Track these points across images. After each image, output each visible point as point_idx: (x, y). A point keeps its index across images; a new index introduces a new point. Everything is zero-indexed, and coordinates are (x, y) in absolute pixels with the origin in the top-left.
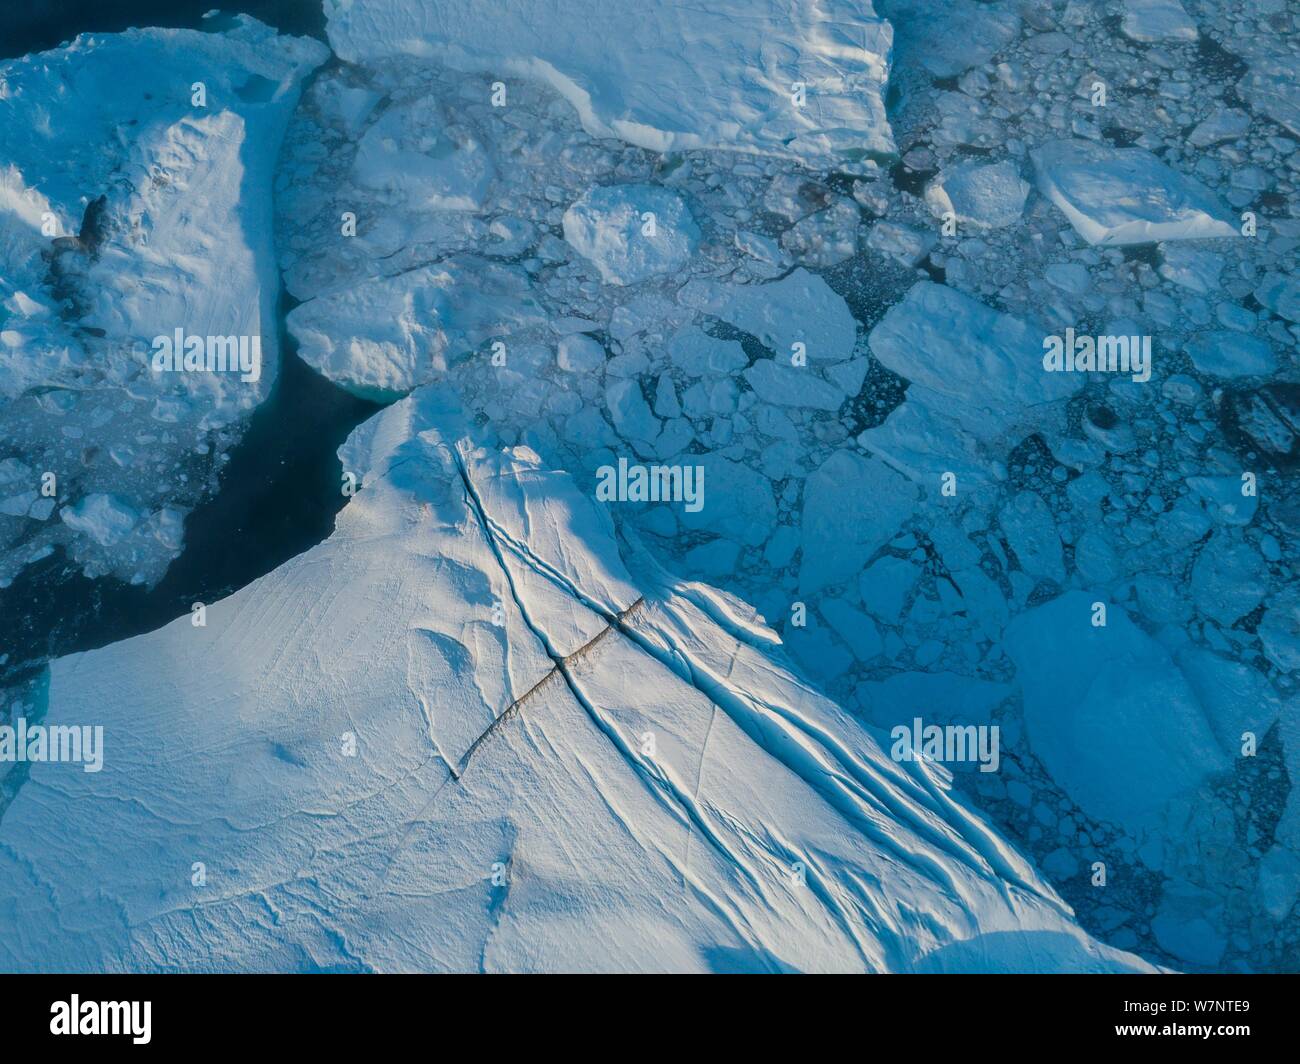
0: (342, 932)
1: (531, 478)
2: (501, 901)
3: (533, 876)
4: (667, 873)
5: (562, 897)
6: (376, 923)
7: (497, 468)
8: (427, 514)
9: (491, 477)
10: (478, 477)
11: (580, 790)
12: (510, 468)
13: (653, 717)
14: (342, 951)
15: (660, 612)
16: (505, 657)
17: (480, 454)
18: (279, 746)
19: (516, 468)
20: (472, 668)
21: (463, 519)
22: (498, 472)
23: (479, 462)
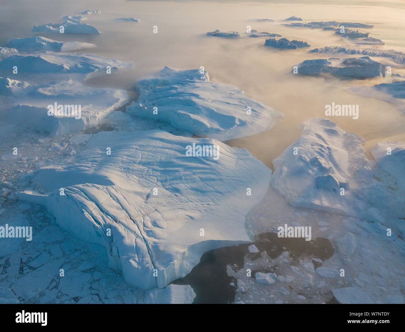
0: (175, 196)
1: (133, 255)
2: (148, 195)
3: (142, 197)
4: (118, 191)
5: (137, 193)
6: (169, 196)
7: (142, 260)
8: (162, 248)
9: (145, 257)
10: (148, 259)
11: (131, 203)
12: (139, 260)
13: (114, 207)
14: (175, 194)
15: (107, 221)
16: (144, 221)
17: (147, 265)
18: (193, 219)
19: (137, 259)
20: (151, 222)
21: (152, 246)
22: (142, 259)
23: (148, 263)
